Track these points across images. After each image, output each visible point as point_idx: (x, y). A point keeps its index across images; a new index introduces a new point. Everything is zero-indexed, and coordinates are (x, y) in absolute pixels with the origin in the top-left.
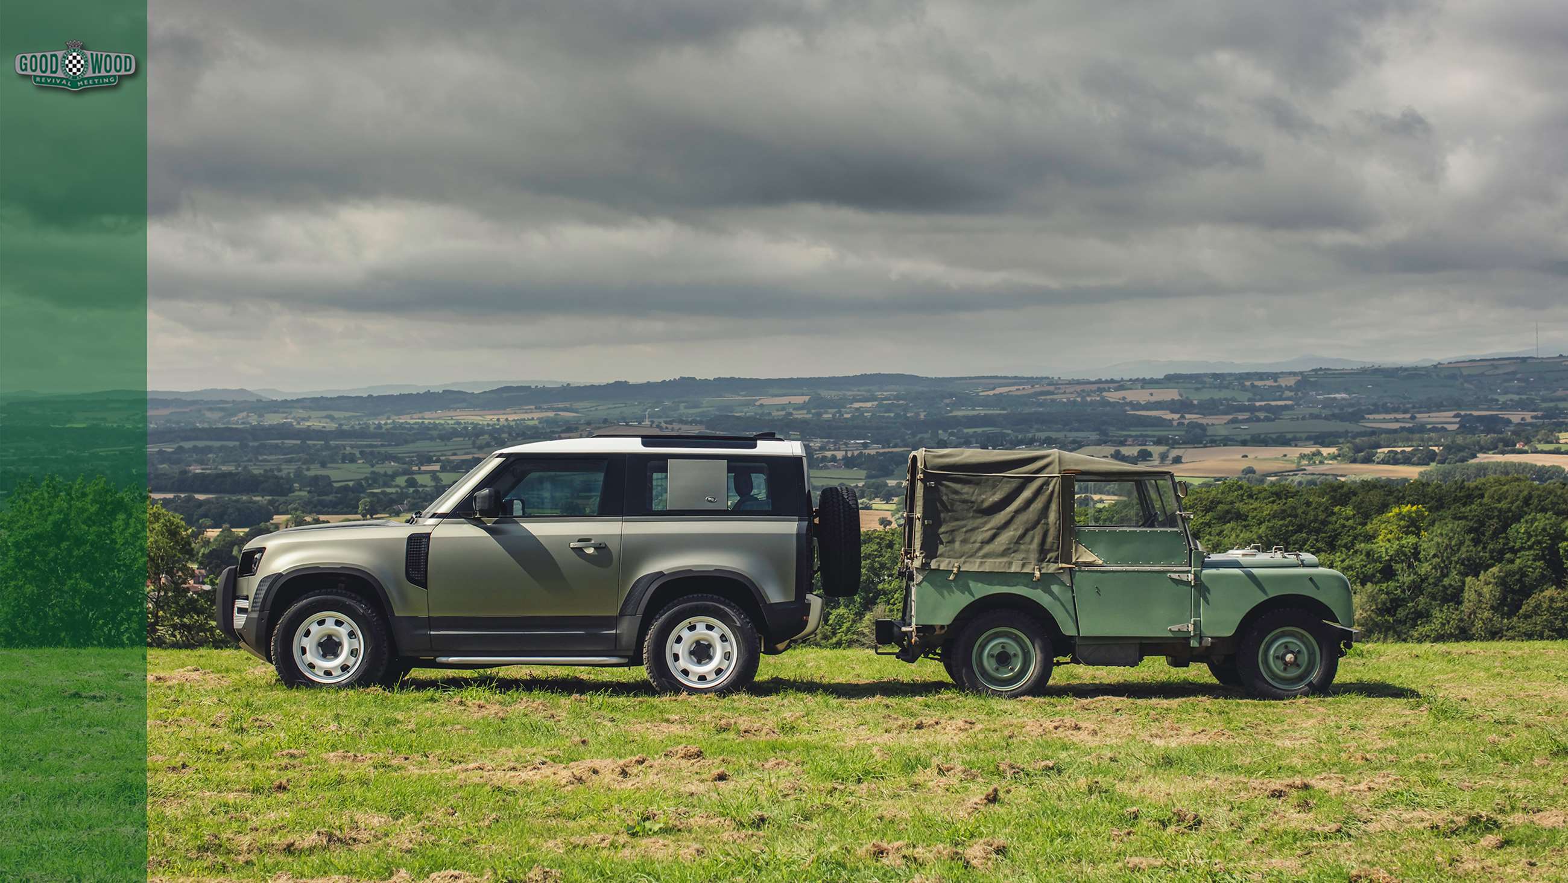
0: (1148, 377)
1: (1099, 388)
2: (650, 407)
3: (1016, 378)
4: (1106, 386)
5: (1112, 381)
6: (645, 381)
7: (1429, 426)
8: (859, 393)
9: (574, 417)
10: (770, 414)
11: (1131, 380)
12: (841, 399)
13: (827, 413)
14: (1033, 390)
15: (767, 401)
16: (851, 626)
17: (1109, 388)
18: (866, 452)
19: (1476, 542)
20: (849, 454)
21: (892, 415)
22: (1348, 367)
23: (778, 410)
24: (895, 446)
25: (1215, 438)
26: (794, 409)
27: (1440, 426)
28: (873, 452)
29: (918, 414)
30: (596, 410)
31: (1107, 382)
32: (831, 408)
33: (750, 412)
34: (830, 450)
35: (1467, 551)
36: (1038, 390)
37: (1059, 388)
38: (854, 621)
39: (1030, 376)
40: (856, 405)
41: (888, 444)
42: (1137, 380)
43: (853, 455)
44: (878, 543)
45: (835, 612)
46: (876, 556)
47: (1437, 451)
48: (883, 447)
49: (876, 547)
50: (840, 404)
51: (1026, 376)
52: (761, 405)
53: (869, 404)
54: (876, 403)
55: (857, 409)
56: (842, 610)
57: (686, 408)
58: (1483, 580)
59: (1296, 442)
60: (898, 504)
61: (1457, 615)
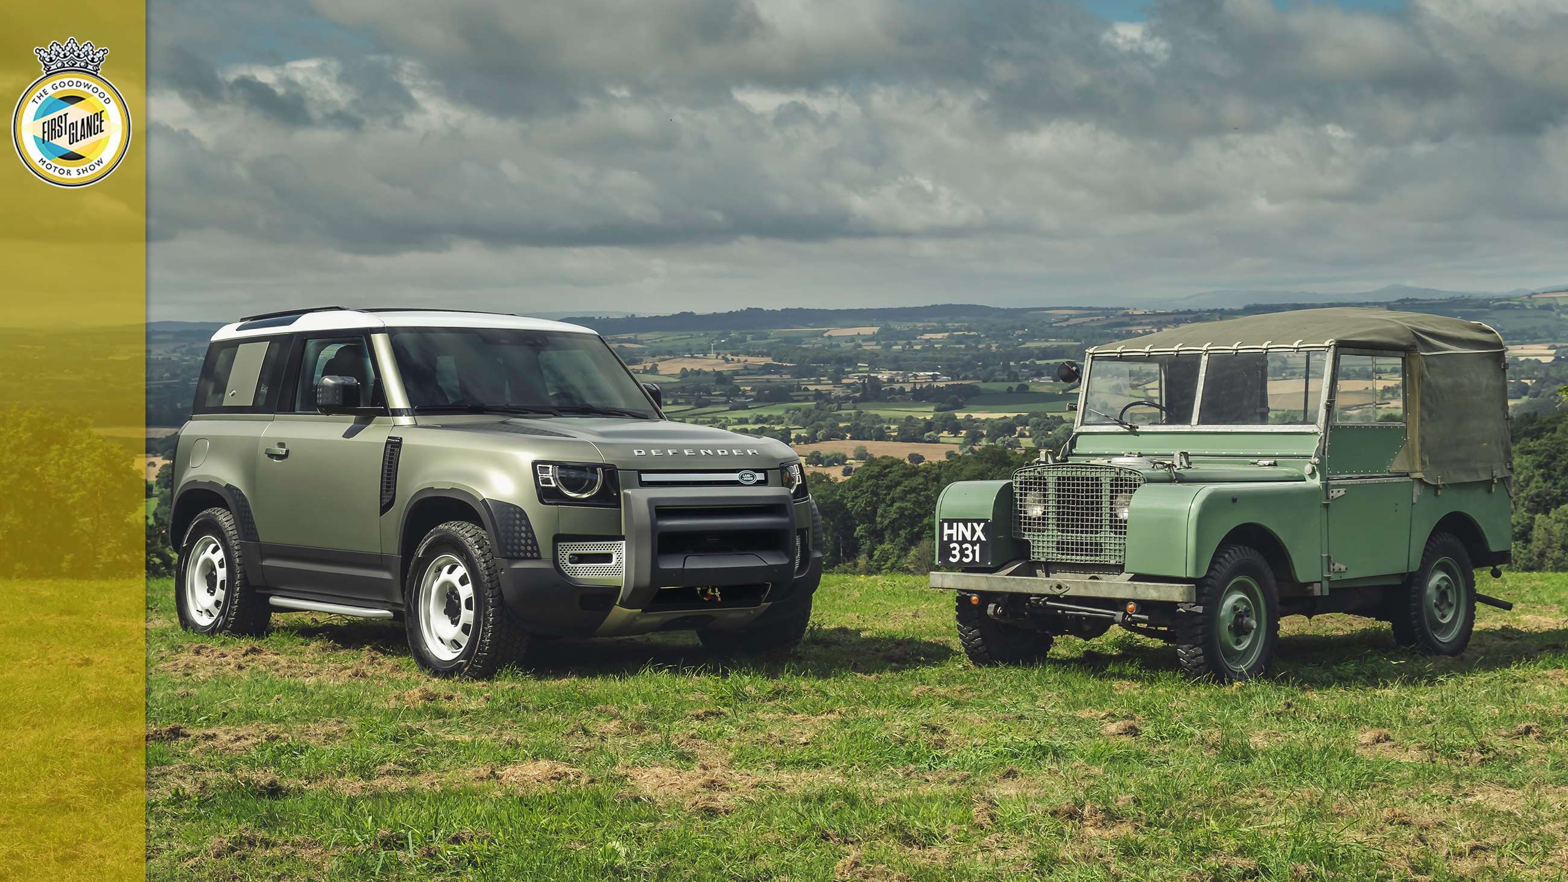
0: (1227, 308)
1: (1175, 319)
2: (717, 339)
3: (1090, 308)
4: (1183, 317)
5: (1190, 312)
6: (711, 312)
7: (1522, 359)
8: (930, 324)
9: (639, 348)
10: (838, 346)
11: (1209, 311)
12: (911, 330)
13: (896, 344)
14: (1108, 321)
15: (835, 332)
16: (896, 562)
17: (1186, 319)
18: (935, 385)
19: (1546, 478)
20: (918, 387)
21: (963, 346)
22: (1437, 298)
23: (846, 342)
24: (965, 378)
25: (1296, 370)
26: (864, 341)
27: (1533, 358)
28: (942, 385)
29: (989, 346)
30: (661, 341)
31: (1184, 313)
32: (901, 339)
33: (818, 343)
34: (898, 382)
35: (1537, 487)
36: (1114, 321)
37: (1135, 319)
38: (899, 557)
39: (1104, 306)
40: (927, 336)
41: (958, 376)
42: (1215, 311)
43: (921, 388)
44: (924, 477)
45: (880, 547)
46: (922, 490)
47: (1529, 384)
48: (953, 380)
49: (921, 480)
50: (910, 336)
51: (1100, 306)
52: (830, 337)
53: (939, 336)
54: (946, 334)
55: (927, 341)
56: (887, 546)
57: (753, 339)
58: (1553, 517)
59: (1381, 375)
60: (966, 437)
61: (1525, 554)
